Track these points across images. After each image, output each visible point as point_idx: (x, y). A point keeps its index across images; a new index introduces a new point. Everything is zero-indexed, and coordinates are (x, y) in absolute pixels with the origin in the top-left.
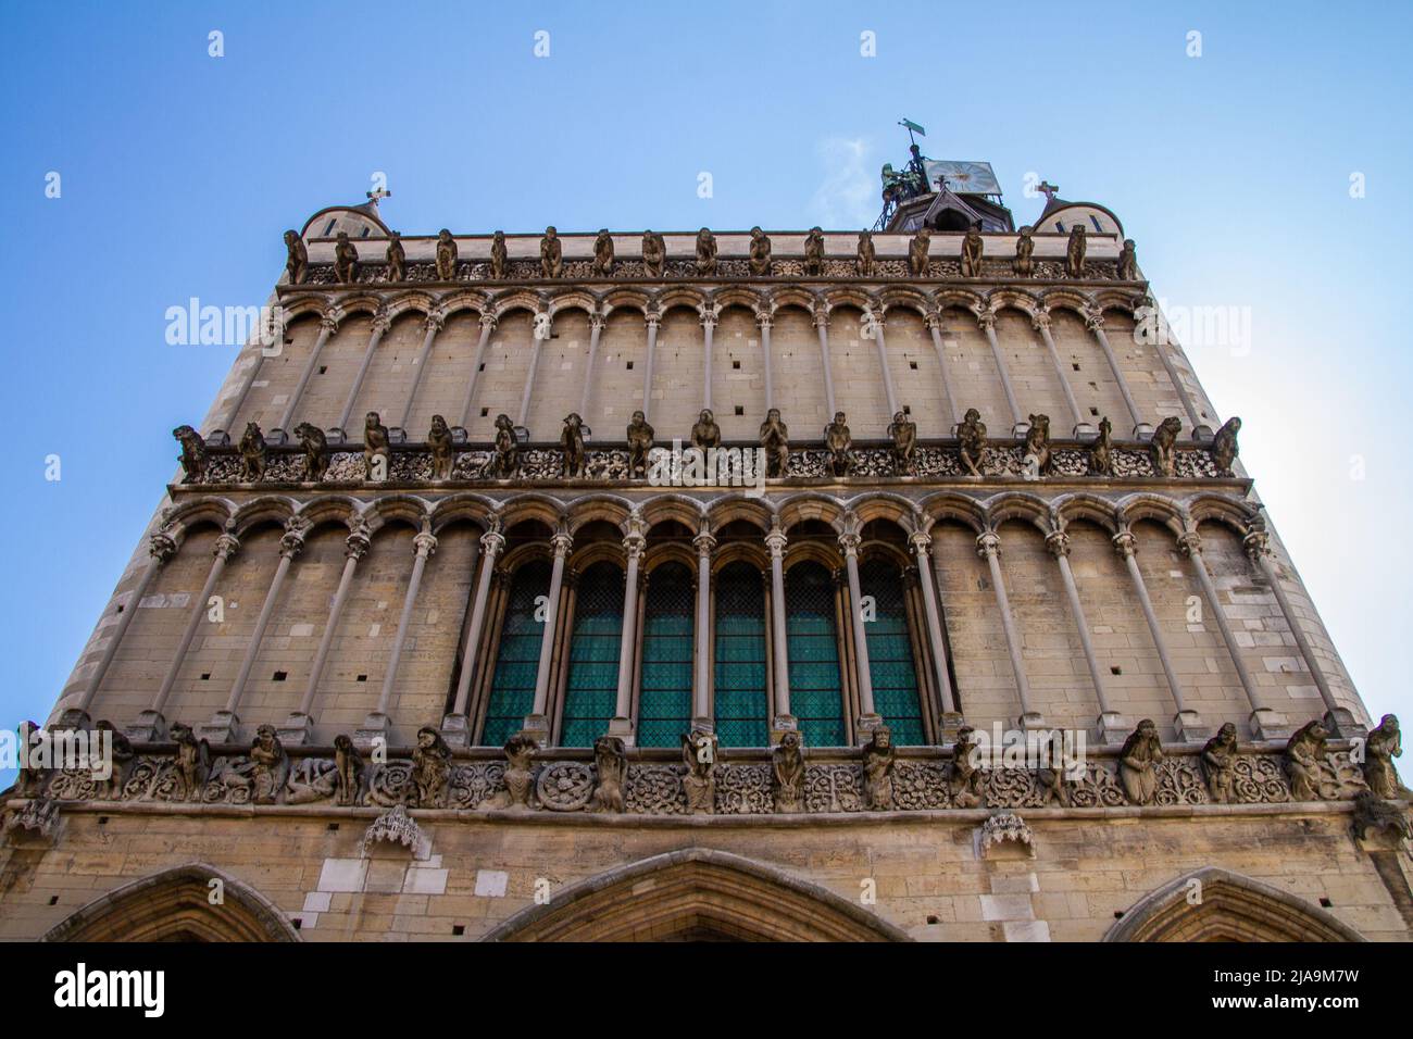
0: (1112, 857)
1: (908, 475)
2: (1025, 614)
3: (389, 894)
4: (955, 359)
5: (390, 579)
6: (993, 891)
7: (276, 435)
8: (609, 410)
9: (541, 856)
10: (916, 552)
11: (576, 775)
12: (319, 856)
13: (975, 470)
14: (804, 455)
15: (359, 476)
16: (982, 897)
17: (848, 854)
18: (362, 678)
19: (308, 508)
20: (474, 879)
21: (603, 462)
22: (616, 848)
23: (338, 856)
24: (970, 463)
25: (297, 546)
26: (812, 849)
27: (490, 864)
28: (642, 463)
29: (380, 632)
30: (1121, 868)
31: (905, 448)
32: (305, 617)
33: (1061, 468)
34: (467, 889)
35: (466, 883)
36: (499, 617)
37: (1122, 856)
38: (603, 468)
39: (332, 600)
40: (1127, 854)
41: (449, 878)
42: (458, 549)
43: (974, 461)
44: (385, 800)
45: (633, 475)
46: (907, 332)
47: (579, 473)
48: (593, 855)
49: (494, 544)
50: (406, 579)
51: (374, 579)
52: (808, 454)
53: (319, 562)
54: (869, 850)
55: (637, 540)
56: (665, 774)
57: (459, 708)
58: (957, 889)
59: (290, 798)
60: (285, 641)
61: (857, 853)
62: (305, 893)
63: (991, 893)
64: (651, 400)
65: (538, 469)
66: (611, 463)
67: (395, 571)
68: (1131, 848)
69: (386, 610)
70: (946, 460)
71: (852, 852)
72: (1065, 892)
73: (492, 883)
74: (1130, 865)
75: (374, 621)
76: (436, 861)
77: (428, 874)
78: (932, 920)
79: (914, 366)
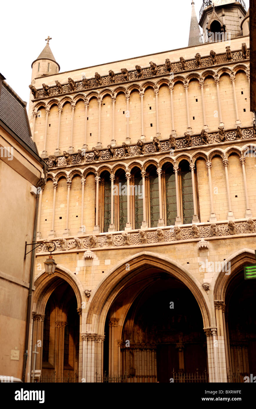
0: (225, 247)
1: (190, 146)
2: (217, 182)
3: (90, 266)
4: (208, 96)
5: (78, 190)
6: (200, 256)
9: (116, 255)
10: (191, 169)
11: (120, 238)
12: (76, 260)
13: (206, 143)
14: (165, 143)
15: (65, 164)
16: (198, 257)
17: (172, 250)
18: (77, 216)
19: (57, 175)
20: (104, 262)
21: (119, 153)
22: (130, 253)
23: (80, 259)
24: (205, 142)
25: (56, 185)
26: (165, 250)
27: (107, 258)
29: (78, 204)
30: (227, 249)
31: (188, 140)
32: (62, 202)
33: (228, 138)
34: (103, 264)
35: (103, 263)
36: (103, 193)
37: (227, 246)
39: (67, 197)
40: (228, 246)
41: (100, 262)
42: (90, 178)
43: (206, 141)
44: (86, 247)
45: (126, 156)
47: (114, 157)
48: (125, 254)
49: (98, 180)
50: (81, 189)
51: (75, 190)
53: (62, 187)
54: (177, 249)
55: (128, 174)
56: (137, 236)
57: (97, 224)
58: (193, 256)
59: (69, 249)
60: (59, 209)
61: (174, 250)
62: (75, 267)
63: (199, 257)
64: (129, 125)
65: (104, 156)
66: (121, 152)
67: (78, 187)
68: (229, 245)
69: (79, 198)
71: (173, 249)
72: (214, 255)
73: (108, 262)
74: (229, 248)
75: (77, 202)
76: (97, 259)
77: (96, 262)
78: (188, 263)
79: (197, 100)
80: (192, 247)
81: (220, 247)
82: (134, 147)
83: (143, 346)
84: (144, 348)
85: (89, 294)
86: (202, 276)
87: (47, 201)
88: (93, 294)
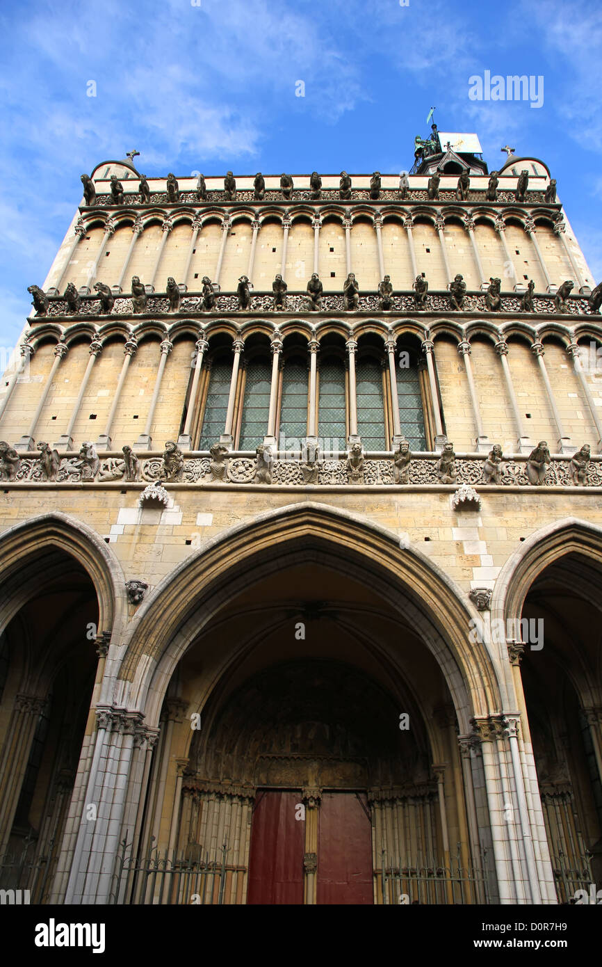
0: (520, 511)
1: (423, 310)
2: (482, 385)
3: (153, 525)
4: (451, 247)
5: (149, 366)
6: (459, 526)
7: (85, 290)
8: (263, 275)
9: (230, 505)
10: (425, 351)
11: (247, 465)
12: (117, 507)
13: (459, 308)
14: (367, 298)
15: (130, 311)
16: (453, 528)
17: (385, 506)
18: (136, 417)
19: (103, 329)
20: (196, 517)
21: (260, 302)
22: (268, 502)
23: (126, 506)
24: (456, 304)
25: (98, 349)
26: (367, 503)
27: (203, 509)
28: (281, 303)
29: (144, 393)
30: (525, 516)
31: (421, 296)
32: (104, 386)
33: (505, 308)
34: (192, 522)
35: (192, 519)
36: (206, 385)
37: (526, 510)
38: (260, 305)
39: (118, 377)
40: (528, 510)
41: (183, 517)
42: (184, 349)
43: (459, 303)
44: (151, 479)
45: (276, 309)
46: (426, 233)
47: (247, 308)
48: (255, 504)
49: (203, 346)
50: (157, 365)
51: (141, 365)
52: (370, 298)
53: (110, 357)
54: (396, 504)
55: (279, 343)
56: (293, 464)
57: (186, 431)
58: (441, 525)
59: (101, 478)
60: (94, 399)
61: (390, 505)
62: (111, 525)
63: (457, 527)
64: (286, 269)
65: (225, 306)
66: (264, 303)
67: (152, 361)
68: (531, 506)
69: (147, 382)
70: (443, 302)
71: (387, 504)
72: (495, 527)
73: (205, 519)
74: (530, 514)
75: (141, 387)
76: (176, 508)
77: (173, 515)
78: (427, 539)
79: (428, 251)
80: (437, 503)
81: (507, 510)
82: (295, 297)
83: (227, 787)
84: (229, 793)
85: (141, 593)
86: (466, 573)
87: (67, 381)
88: (150, 596)
